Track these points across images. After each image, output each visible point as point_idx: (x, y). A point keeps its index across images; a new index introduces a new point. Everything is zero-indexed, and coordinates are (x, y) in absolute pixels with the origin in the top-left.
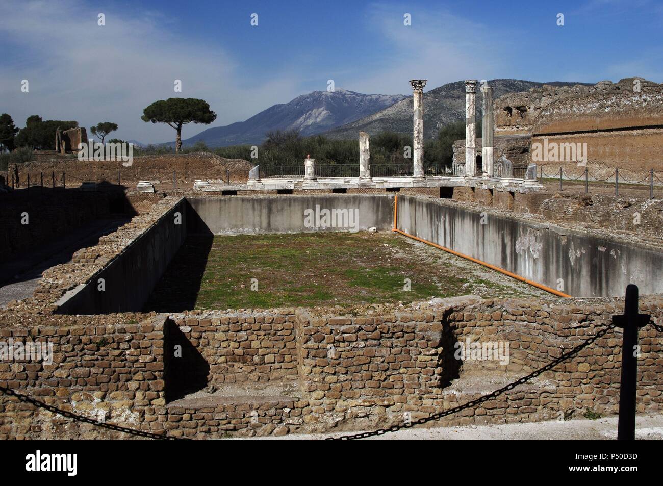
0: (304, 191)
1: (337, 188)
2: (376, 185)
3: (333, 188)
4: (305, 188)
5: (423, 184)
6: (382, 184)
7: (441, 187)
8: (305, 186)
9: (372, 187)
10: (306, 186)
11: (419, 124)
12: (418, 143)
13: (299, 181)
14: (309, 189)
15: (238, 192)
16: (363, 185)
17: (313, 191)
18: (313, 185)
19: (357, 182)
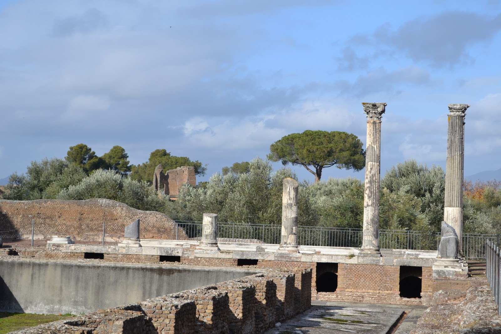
0: (197, 260)
1: (244, 258)
2: (300, 258)
3: (238, 257)
4: (197, 256)
5: (374, 260)
6: (310, 257)
7: (401, 267)
8: (198, 253)
9: (295, 259)
10: (200, 253)
11: (371, 169)
12: (369, 197)
13: (191, 245)
14: (204, 258)
15: (105, 256)
16: (282, 256)
17: (210, 261)
18: (209, 252)
19: (275, 251)
